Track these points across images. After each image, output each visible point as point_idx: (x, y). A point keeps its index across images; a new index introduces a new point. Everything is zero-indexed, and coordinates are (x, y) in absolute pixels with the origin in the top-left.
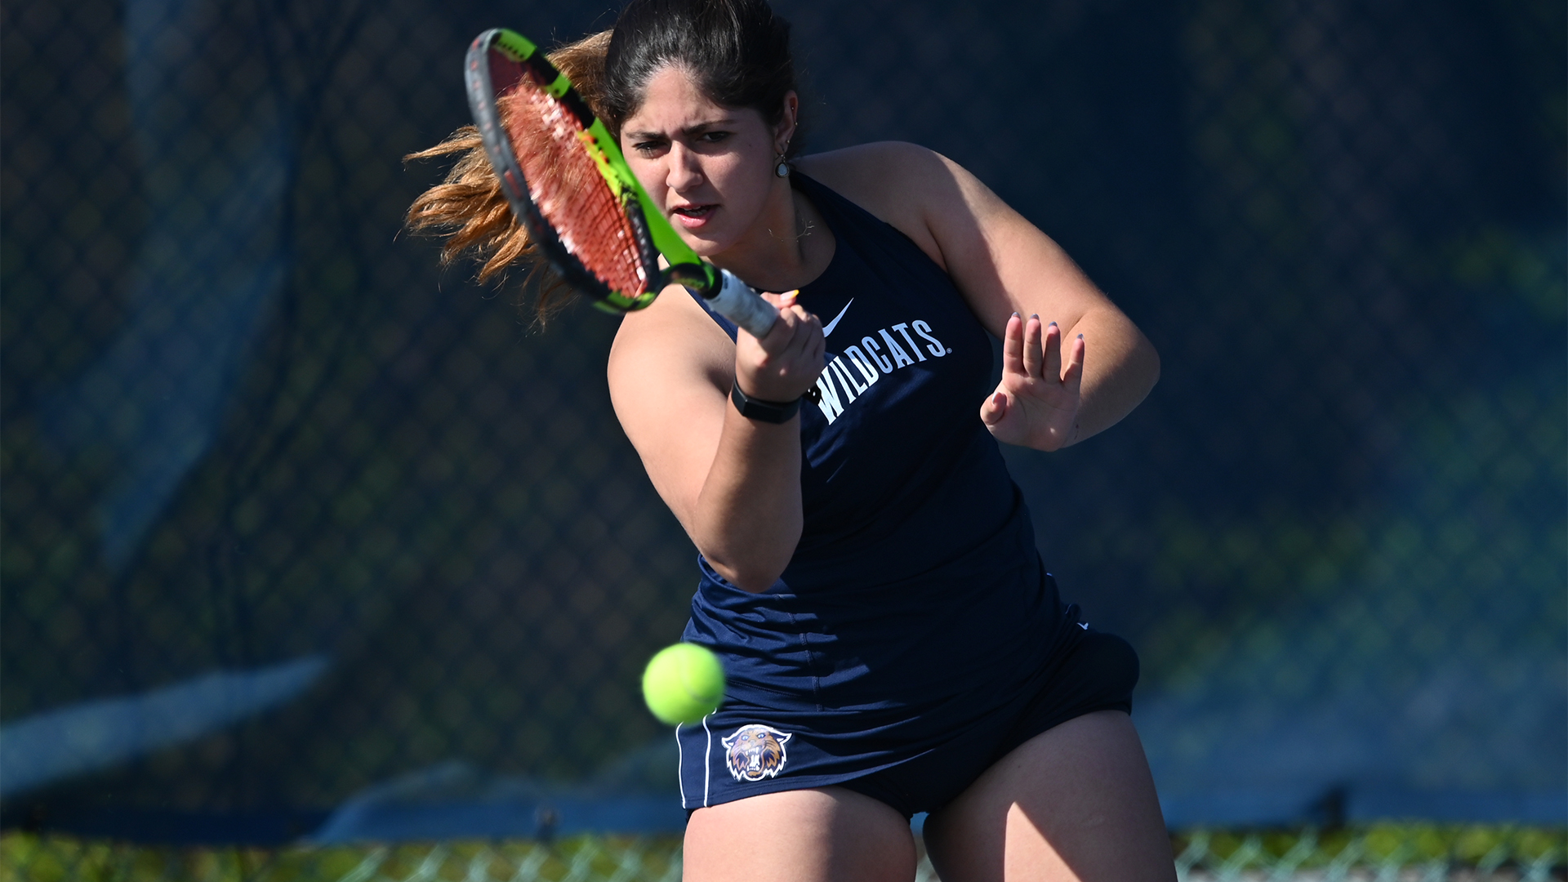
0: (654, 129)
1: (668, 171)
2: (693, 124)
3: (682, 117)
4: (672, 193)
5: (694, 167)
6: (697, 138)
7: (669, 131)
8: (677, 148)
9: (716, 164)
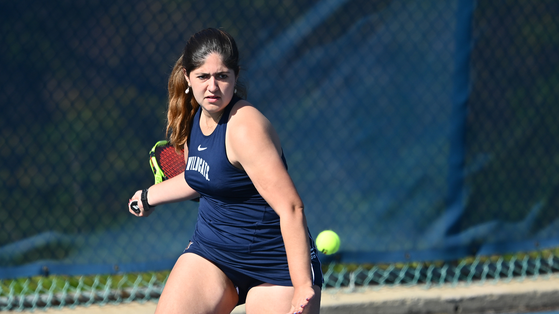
0: (207, 72)
1: (208, 86)
2: (219, 71)
3: (216, 69)
4: (207, 91)
5: (217, 85)
6: (219, 76)
7: (211, 74)
8: (212, 79)
9: (223, 85)
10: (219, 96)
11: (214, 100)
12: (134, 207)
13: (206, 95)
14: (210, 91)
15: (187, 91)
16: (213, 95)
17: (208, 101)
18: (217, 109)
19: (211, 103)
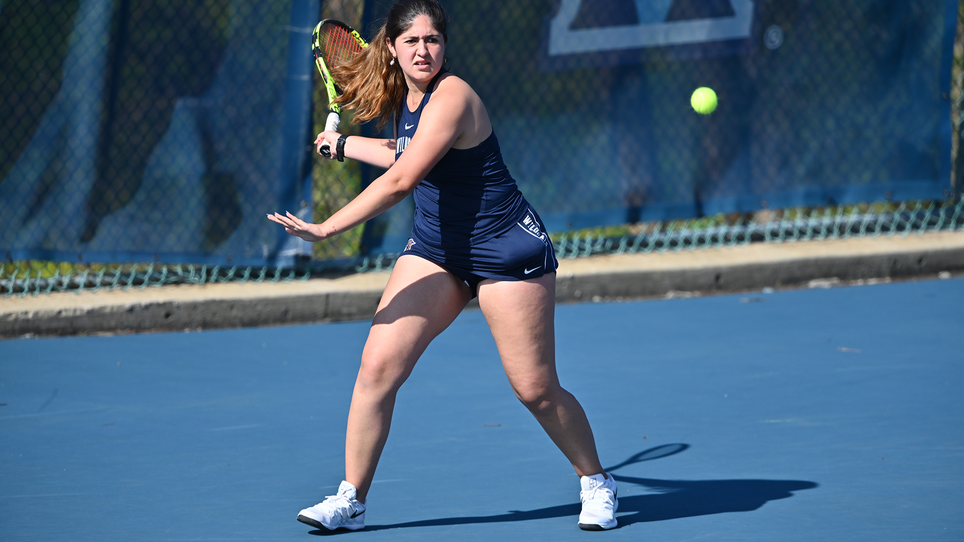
1: (417, 50)
2: (429, 34)
3: (425, 32)
4: (417, 57)
5: (427, 49)
6: (428, 40)
7: (421, 37)
8: (422, 42)
10: (429, 61)
11: (424, 66)
12: (324, 151)
13: (415, 61)
14: (419, 55)
15: (392, 63)
16: (423, 59)
17: (418, 68)
18: (428, 77)
19: (421, 70)
